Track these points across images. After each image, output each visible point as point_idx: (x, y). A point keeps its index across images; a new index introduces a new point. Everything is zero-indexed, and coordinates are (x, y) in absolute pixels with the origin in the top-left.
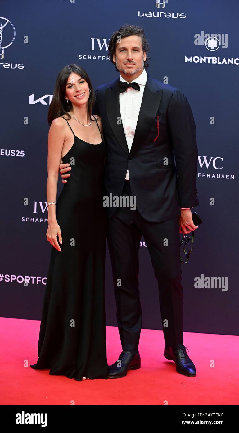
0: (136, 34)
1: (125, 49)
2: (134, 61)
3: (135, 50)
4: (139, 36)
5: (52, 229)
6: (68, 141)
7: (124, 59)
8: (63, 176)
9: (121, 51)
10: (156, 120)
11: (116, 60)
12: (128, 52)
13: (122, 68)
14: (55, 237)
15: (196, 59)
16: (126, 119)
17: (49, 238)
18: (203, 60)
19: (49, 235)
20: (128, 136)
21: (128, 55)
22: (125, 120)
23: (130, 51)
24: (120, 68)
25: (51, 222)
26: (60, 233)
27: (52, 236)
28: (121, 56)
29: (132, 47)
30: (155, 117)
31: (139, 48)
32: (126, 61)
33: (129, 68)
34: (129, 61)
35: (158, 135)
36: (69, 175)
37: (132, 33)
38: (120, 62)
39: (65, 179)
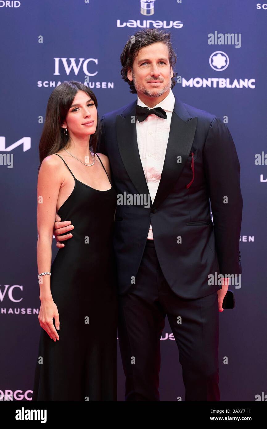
0: (161, 41)
1: (148, 62)
2: (161, 77)
3: (161, 62)
4: (165, 43)
5: (46, 309)
6: (65, 186)
7: (148, 75)
8: (60, 238)
9: (141, 65)
10: (190, 158)
11: (133, 77)
12: (152, 66)
13: (144, 87)
14: (50, 321)
15: (198, 82)
16: (148, 158)
17: (41, 322)
18: (206, 83)
19: (42, 318)
20: (150, 181)
21: (152, 69)
22: (146, 158)
23: (154, 63)
24: (141, 88)
25: (45, 299)
26: (57, 314)
27: (46, 319)
28: (143, 72)
29: (157, 59)
30: (188, 154)
31: (166, 60)
32: (149, 77)
33: (154, 87)
34: (155, 77)
35: (194, 178)
36: (71, 235)
37: (156, 39)
38: (141, 79)
39: (61, 242)
